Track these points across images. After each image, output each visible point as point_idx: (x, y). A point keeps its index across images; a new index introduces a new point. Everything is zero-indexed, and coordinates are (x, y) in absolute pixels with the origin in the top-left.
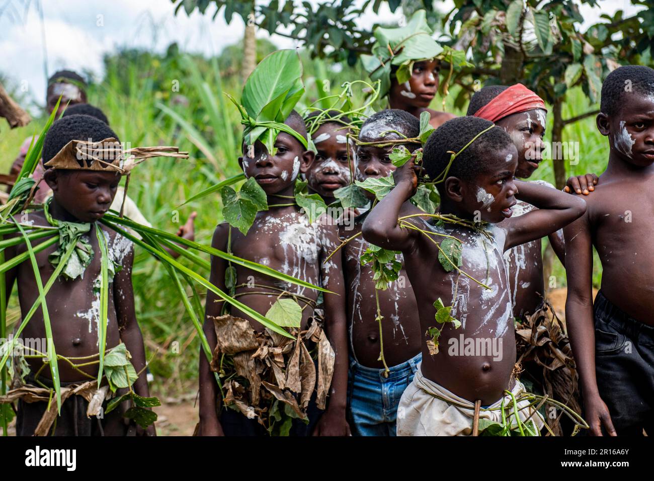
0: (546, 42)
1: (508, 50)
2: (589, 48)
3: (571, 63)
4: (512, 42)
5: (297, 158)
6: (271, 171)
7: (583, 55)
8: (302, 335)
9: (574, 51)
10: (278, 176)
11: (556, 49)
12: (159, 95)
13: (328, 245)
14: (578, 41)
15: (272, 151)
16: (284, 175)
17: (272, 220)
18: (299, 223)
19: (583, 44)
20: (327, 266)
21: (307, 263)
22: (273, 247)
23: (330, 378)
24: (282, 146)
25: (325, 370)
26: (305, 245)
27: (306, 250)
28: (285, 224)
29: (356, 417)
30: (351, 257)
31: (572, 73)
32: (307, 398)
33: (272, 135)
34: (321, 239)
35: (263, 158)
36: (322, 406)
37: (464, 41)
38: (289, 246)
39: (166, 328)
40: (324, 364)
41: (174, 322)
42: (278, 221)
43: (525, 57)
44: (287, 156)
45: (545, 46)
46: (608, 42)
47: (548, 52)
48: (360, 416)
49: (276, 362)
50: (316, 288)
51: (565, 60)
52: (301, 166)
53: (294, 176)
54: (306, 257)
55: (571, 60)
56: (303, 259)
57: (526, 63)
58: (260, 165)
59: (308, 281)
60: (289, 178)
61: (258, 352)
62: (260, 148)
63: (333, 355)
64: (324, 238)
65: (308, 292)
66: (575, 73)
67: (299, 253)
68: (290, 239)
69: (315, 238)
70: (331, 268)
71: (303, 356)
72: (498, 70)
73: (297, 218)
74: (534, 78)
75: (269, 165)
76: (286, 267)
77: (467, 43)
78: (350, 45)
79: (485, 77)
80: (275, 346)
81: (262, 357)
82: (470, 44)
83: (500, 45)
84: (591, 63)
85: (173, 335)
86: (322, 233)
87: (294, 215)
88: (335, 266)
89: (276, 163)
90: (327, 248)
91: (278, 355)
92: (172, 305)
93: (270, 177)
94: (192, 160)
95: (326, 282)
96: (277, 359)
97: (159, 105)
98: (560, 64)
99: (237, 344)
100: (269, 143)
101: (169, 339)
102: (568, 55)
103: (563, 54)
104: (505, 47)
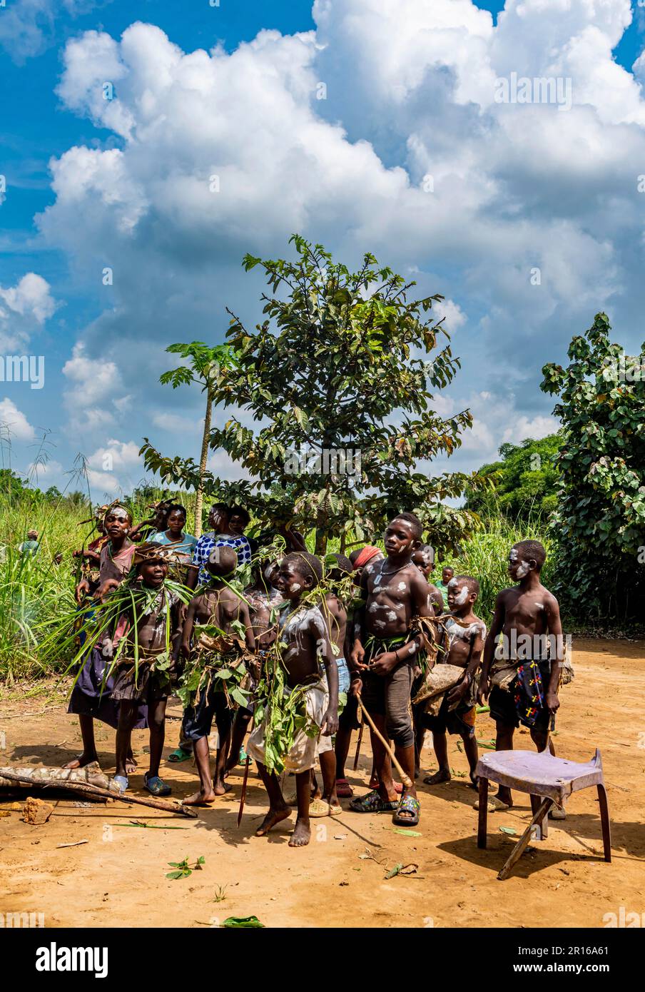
47: (337, 514)
66: (350, 524)
98: (343, 520)
102: (347, 515)
103: (345, 515)
104: (318, 510)
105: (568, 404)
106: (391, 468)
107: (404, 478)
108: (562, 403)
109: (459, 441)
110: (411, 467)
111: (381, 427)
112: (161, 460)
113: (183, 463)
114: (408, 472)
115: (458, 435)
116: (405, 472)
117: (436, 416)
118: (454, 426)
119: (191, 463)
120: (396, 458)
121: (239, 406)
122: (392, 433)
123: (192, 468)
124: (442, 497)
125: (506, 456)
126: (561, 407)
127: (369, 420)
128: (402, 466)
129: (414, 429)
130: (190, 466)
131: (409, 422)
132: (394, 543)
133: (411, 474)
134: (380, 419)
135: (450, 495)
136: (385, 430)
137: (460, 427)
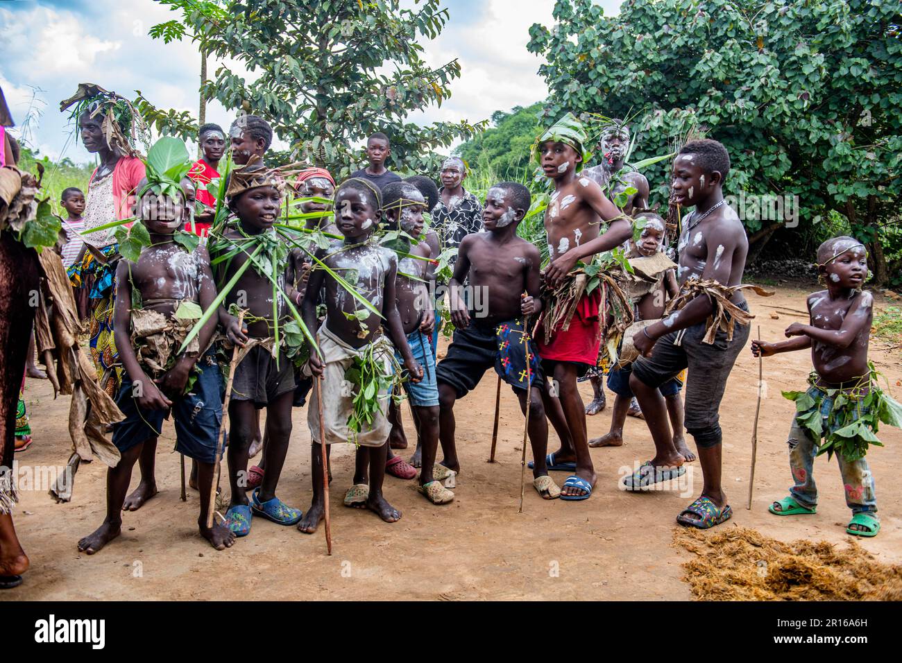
2: (352, 160)
3: (344, 167)
21: (191, 278)
22: (166, 269)
26: (188, 266)
27: (189, 269)
28: (171, 253)
34: (198, 261)
38: (177, 268)
47: (332, 161)
49: (181, 336)
54: (191, 274)
56: (189, 276)
64: (200, 260)
67: (185, 272)
68: (177, 263)
69: (193, 260)
70: (203, 278)
73: (178, 249)
76: (178, 283)
80: (180, 326)
86: (198, 255)
91: (182, 332)
96: (181, 334)
99: (151, 328)
102: (343, 162)
103: (340, 163)
104: (315, 158)
105: (552, 64)
106: (384, 117)
107: (397, 128)
108: (546, 63)
109: (449, 93)
110: (403, 116)
111: (374, 78)
112: (157, 113)
113: (179, 116)
114: (401, 121)
115: (447, 86)
116: (397, 122)
117: (425, 66)
118: (443, 75)
119: (187, 116)
120: (389, 108)
121: (232, 58)
122: (384, 83)
123: (189, 122)
124: (434, 147)
125: (497, 122)
126: (546, 67)
127: (361, 70)
128: (394, 116)
129: (404, 79)
130: (186, 119)
131: (400, 71)
133: (404, 124)
134: (372, 70)
135: (441, 145)
136: (377, 81)
137: (448, 76)
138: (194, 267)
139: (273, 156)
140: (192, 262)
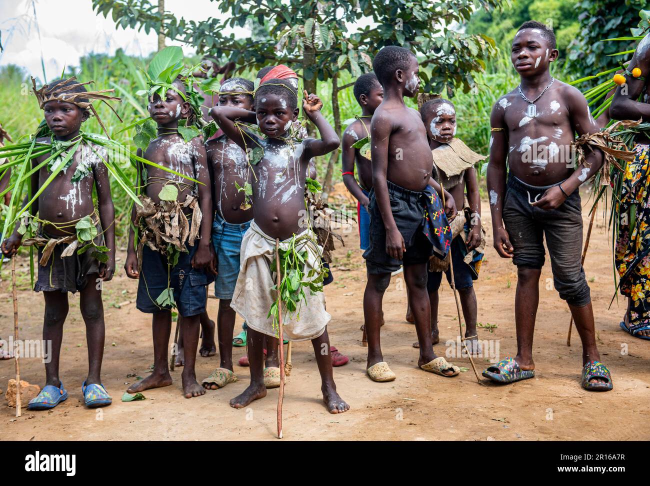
0: (326, 42)
1: (307, 48)
2: (350, 46)
3: (341, 54)
4: (308, 42)
5: (179, 105)
6: (164, 111)
7: (348, 50)
8: (181, 205)
9: (342, 48)
10: (168, 113)
11: (332, 47)
12: (112, 79)
13: (197, 155)
14: (345, 42)
15: (163, 98)
16: (171, 113)
17: (165, 141)
18: (179, 142)
19: (347, 44)
20: (198, 167)
21: (184, 165)
22: (164, 156)
23: (198, 229)
24: (170, 97)
25: (196, 224)
26: (182, 155)
27: (182, 157)
28: (171, 143)
29: (226, 252)
30: (217, 161)
31: (341, 60)
32: (184, 240)
33: (164, 91)
34: (192, 151)
35: (159, 103)
36: (192, 244)
37: (281, 42)
38: (173, 155)
39: (119, 209)
40: (195, 221)
41: (124, 205)
42: (168, 142)
43: (316, 51)
44: (173, 103)
45: (326, 44)
46: (361, 43)
47: (328, 48)
48: (228, 251)
49: (166, 221)
50: (192, 179)
51: (338, 53)
52: (181, 110)
53: (177, 115)
54: (183, 161)
55: (341, 53)
56: (181, 162)
57: (316, 55)
58: (156, 107)
59: (186, 175)
60: (174, 116)
61: (156, 215)
62: (157, 97)
63: (201, 216)
64: (195, 151)
65: (186, 181)
66: (343, 59)
67: (178, 159)
68: (174, 151)
69: (188, 151)
70: (200, 168)
71: (181, 217)
72: (302, 60)
73: (179, 140)
74: (321, 63)
75: (162, 107)
76: (171, 167)
77: (283, 44)
78: (218, 46)
79: (295, 64)
80: (165, 212)
81: (158, 218)
82: (285, 45)
83: (302, 44)
84: (352, 54)
85: (123, 213)
86: (193, 148)
87: (177, 138)
88: (203, 167)
89: (167, 107)
90: (197, 156)
91: (167, 217)
92: (122, 196)
93: (163, 114)
94: (133, 115)
95: (197, 177)
96: (166, 219)
97: (113, 84)
98: (335, 55)
99: (146, 211)
100: (162, 95)
101: (121, 215)
102: (339, 50)
103: (337, 50)
104: (305, 45)
112: (114, 1)
130: (147, 7)
132: (526, 57)
138: (187, 156)
139: (252, 46)
140: (186, 152)
